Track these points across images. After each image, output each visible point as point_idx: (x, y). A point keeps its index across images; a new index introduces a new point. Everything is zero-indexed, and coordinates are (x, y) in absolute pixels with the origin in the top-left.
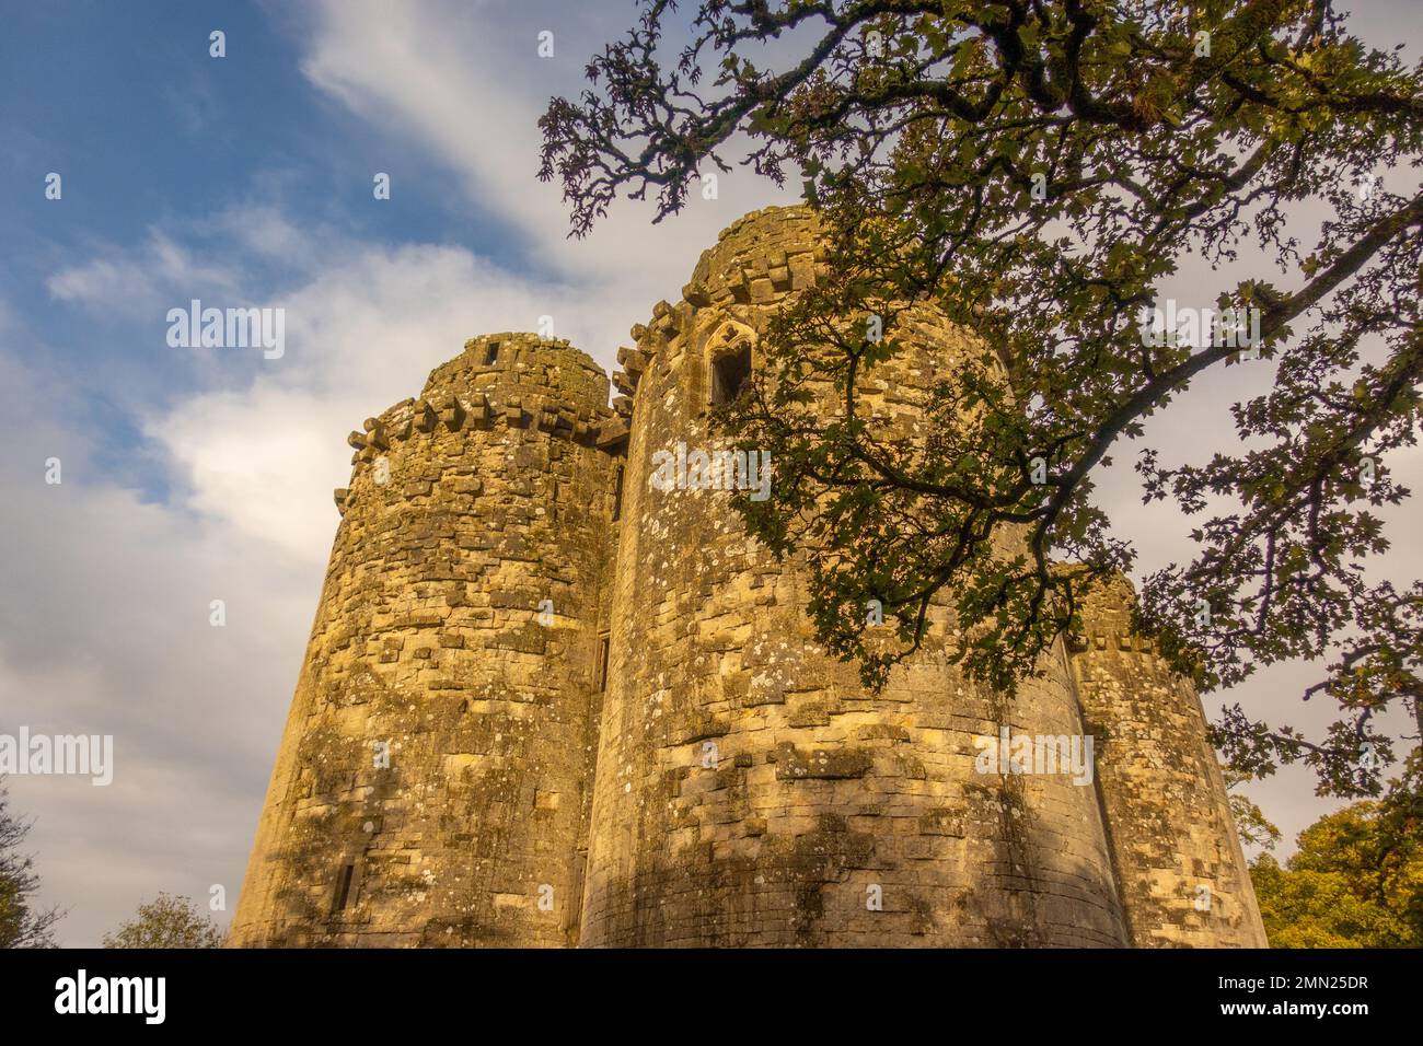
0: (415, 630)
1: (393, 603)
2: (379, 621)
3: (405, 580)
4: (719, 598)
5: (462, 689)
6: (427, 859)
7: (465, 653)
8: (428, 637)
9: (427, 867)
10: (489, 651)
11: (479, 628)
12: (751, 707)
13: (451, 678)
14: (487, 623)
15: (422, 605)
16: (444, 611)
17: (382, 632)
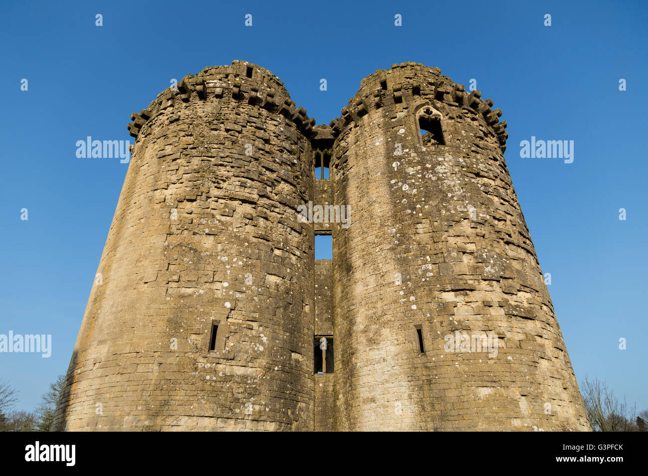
0: (241, 202)
1: (224, 185)
2: (215, 192)
3: (231, 174)
4: (456, 229)
5: (269, 241)
6: (261, 328)
7: (268, 223)
8: (248, 208)
9: (262, 333)
10: (280, 225)
11: (273, 211)
12: (485, 280)
13: (263, 233)
14: (277, 210)
15: (242, 190)
16: (256, 197)
17: (219, 198)
